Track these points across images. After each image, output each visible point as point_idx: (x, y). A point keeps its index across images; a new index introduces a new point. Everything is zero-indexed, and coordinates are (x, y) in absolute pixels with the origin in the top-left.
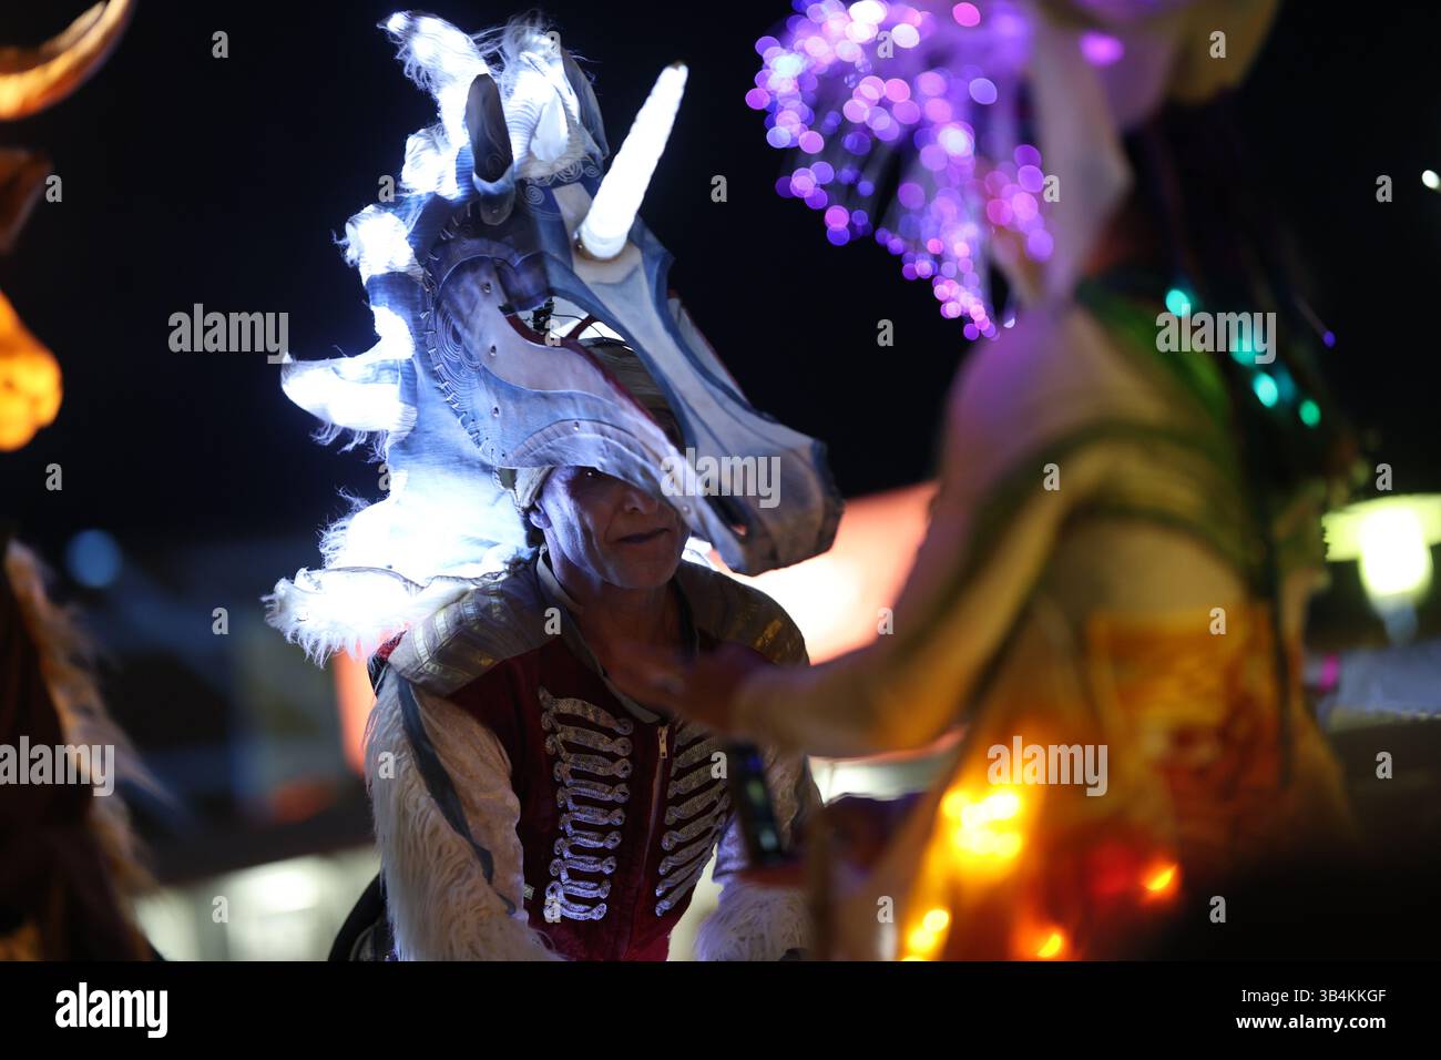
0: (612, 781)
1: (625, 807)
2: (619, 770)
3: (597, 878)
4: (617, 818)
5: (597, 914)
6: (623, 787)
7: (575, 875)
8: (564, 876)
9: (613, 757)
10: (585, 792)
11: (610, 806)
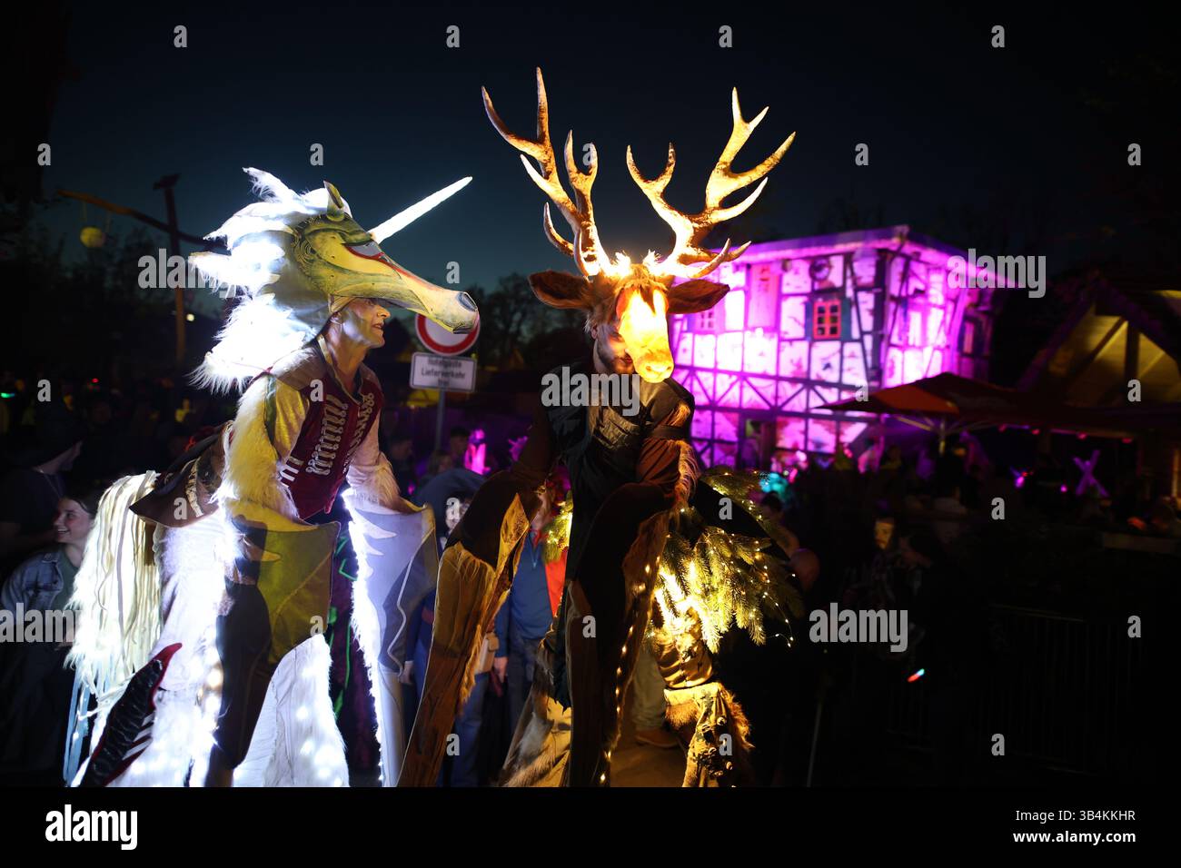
0: (338, 426)
1: (341, 435)
2: (341, 422)
3: (328, 460)
4: (338, 439)
5: (327, 473)
6: (341, 428)
7: (320, 458)
8: (317, 458)
9: (339, 417)
10: (331, 429)
11: (336, 435)
